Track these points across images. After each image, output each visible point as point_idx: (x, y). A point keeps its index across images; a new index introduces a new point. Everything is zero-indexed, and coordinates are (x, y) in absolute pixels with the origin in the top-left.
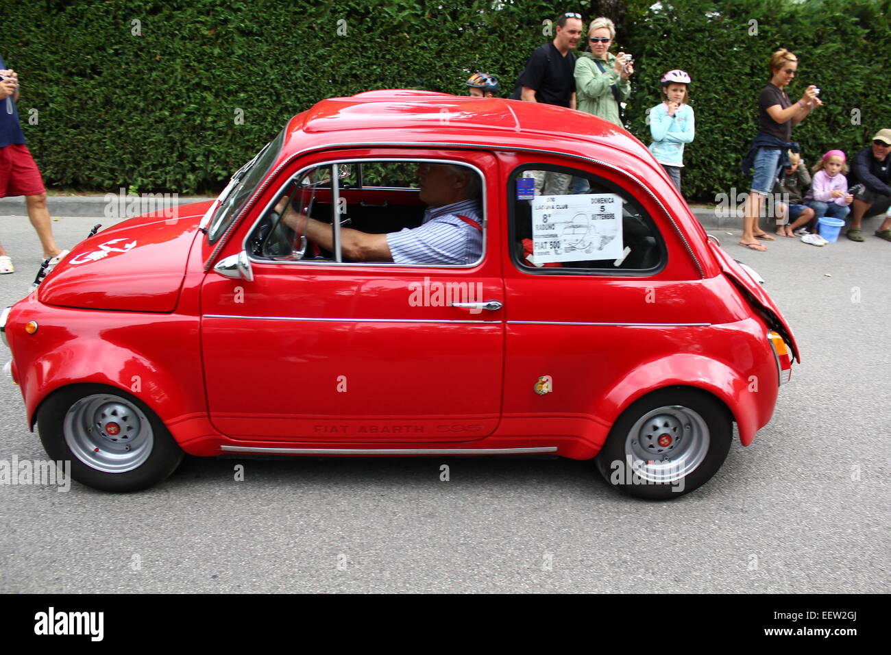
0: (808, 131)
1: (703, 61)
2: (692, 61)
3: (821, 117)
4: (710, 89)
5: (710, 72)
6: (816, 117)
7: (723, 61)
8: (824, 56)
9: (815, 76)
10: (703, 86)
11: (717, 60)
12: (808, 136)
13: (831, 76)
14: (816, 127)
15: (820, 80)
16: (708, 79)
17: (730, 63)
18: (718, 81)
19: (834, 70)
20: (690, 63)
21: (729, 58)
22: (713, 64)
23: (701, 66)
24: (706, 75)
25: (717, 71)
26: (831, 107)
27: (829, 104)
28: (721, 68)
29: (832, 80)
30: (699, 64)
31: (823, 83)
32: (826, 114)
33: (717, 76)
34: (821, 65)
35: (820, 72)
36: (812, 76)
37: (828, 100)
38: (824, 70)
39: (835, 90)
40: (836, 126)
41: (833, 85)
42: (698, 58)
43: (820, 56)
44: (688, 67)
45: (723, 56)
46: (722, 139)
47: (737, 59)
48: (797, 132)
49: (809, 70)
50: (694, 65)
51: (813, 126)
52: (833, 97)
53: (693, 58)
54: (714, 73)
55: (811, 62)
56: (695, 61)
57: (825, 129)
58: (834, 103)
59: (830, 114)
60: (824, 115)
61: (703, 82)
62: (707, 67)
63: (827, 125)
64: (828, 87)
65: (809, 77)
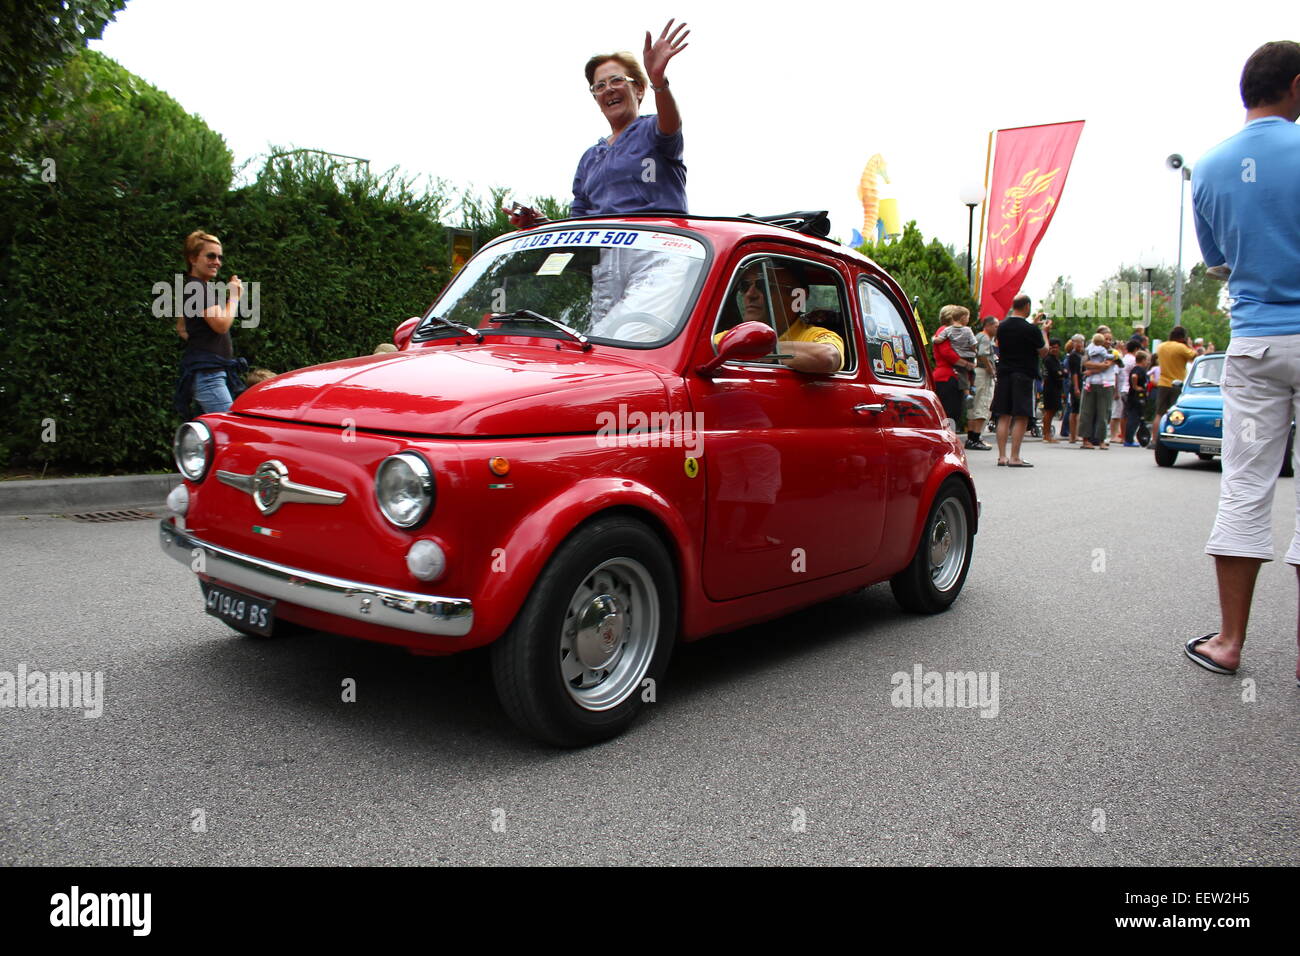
0: (283, 354)
1: (114, 251)
2: (98, 252)
3: (298, 334)
4: (132, 293)
5: (128, 268)
6: (292, 335)
7: (145, 254)
8: (290, 252)
9: (282, 278)
10: (120, 290)
11: (137, 251)
12: (284, 360)
13: (303, 278)
14: (293, 348)
15: (290, 283)
16: (127, 278)
17: (159, 257)
18: (142, 283)
19: (305, 271)
20: (94, 254)
21: (154, 249)
22: (132, 257)
23: (113, 259)
24: (123, 272)
25: (140, 268)
26: (309, 321)
27: (306, 316)
28: (145, 264)
29: (306, 283)
30: (110, 257)
31: (294, 288)
32: (304, 329)
33: (140, 275)
34: (287, 263)
35: (288, 273)
36: (277, 277)
37: (304, 311)
38: (292, 270)
39: (311, 297)
40: (319, 346)
41: (308, 291)
42: (106, 248)
43: (284, 251)
44: (93, 260)
45: (146, 246)
46: (159, 369)
47: (167, 251)
48: (268, 355)
49: (274, 270)
50: (102, 258)
51: (289, 347)
52: (311, 307)
53: (98, 247)
54: (135, 270)
55: (274, 258)
56: (102, 252)
57: (307, 350)
58: (313, 315)
59: (310, 331)
60: (301, 331)
61: (119, 284)
62: (122, 260)
63: (308, 345)
64: (302, 293)
65: (273, 280)
